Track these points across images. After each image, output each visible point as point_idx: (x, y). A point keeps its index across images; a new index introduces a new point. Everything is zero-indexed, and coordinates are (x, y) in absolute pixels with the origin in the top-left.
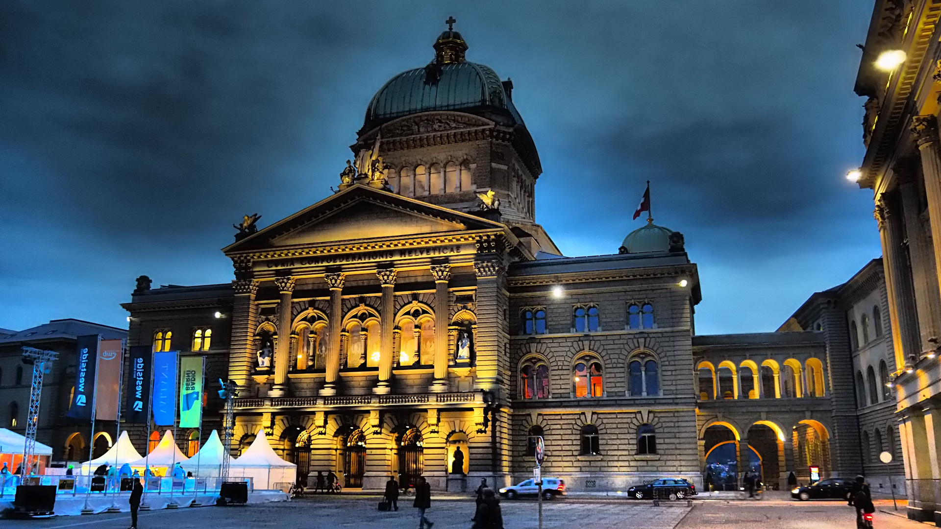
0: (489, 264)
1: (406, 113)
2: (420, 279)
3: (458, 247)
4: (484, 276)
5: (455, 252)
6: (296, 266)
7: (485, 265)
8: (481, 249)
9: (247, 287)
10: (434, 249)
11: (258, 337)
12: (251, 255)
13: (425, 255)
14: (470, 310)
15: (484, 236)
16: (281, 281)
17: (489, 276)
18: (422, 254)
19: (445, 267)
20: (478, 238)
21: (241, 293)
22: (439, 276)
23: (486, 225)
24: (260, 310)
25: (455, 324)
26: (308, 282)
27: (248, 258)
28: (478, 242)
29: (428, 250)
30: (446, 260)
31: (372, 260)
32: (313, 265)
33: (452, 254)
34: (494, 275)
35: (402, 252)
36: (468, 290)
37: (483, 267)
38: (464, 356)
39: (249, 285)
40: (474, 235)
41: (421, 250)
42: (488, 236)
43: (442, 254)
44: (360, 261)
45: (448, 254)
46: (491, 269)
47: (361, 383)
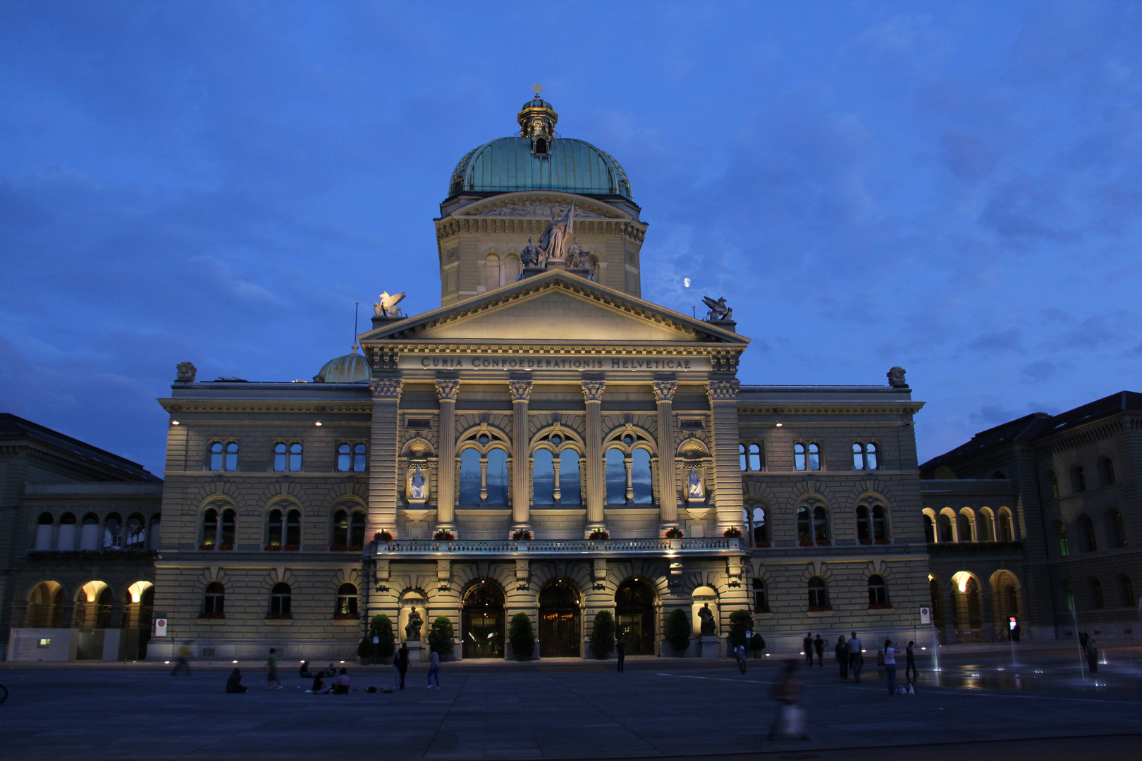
0: (728, 385)
1: (511, 190)
2: (633, 397)
3: (687, 362)
4: (722, 399)
5: (684, 366)
6: (464, 368)
7: (722, 385)
8: (718, 364)
9: (392, 389)
10: (657, 361)
11: (405, 459)
12: (401, 346)
13: (644, 368)
14: (699, 439)
15: (723, 351)
16: (445, 384)
17: (727, 399)
18: (641, 366)
19: (673, 384)
20: (714, 353)
21: (382, 397)
22: (663, 396)
23: (726, 339)
24: (406, 423)
25: (680, 455)
26: (477, 389)
27: (396, 350)
28: (714, 357)
29: (648, 362)
30: (673, 376)
31: (574, 368)
32: (490, 367)
33: (679, 369)
34: (733, 399)
35: (615, 361)
36: (696, 414)
37: (719, 387)
38: (698, 494)
39: (396, 387)
40: (710, 349)
41: (640, 362)
42: (728, 352)
43: (667, 369)
44: (556, 368)
45: (674, 369)
46: (730, 391)
47: (561, 525)
